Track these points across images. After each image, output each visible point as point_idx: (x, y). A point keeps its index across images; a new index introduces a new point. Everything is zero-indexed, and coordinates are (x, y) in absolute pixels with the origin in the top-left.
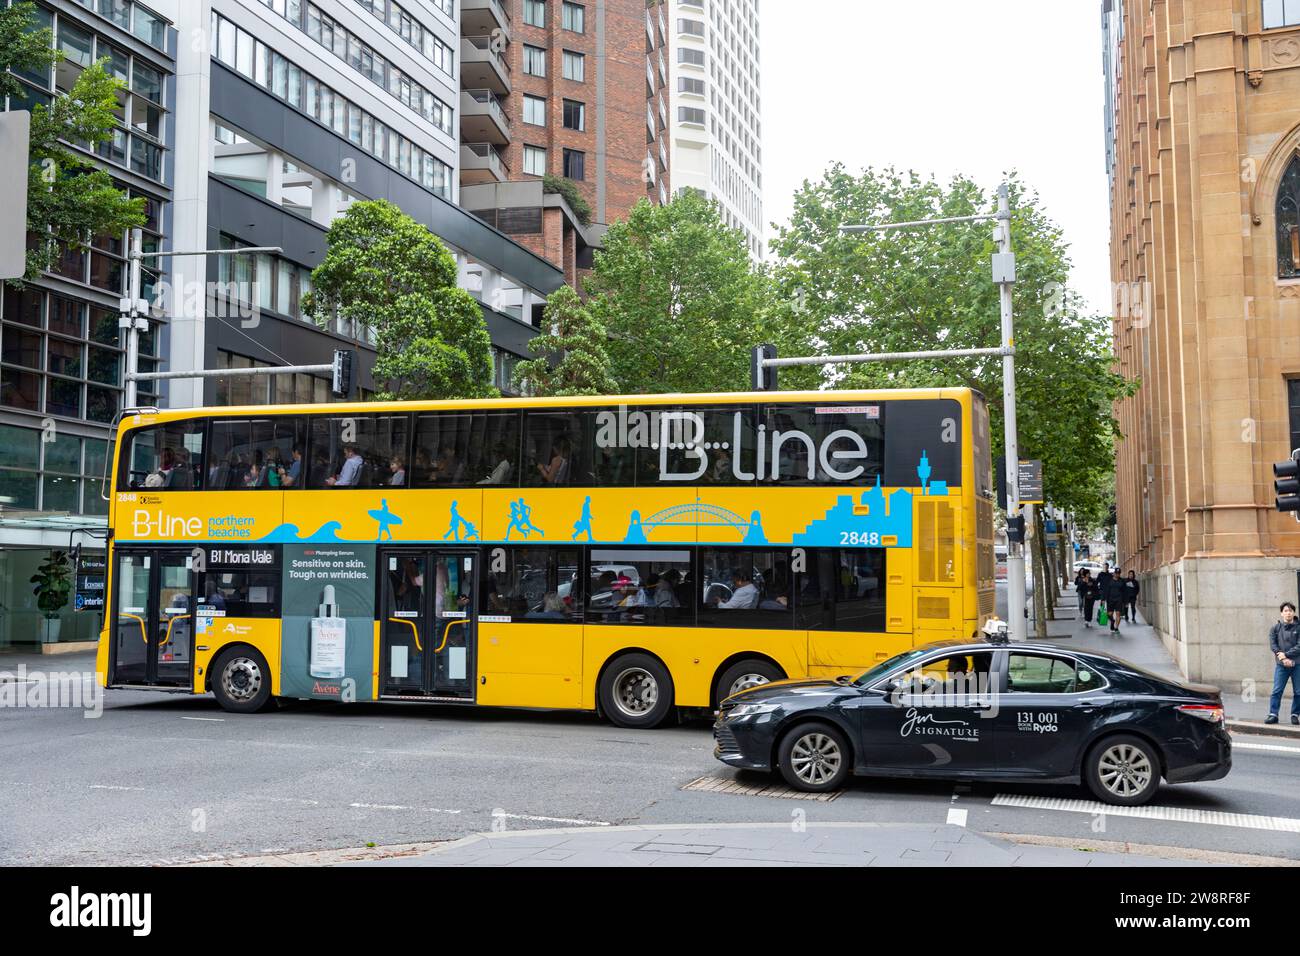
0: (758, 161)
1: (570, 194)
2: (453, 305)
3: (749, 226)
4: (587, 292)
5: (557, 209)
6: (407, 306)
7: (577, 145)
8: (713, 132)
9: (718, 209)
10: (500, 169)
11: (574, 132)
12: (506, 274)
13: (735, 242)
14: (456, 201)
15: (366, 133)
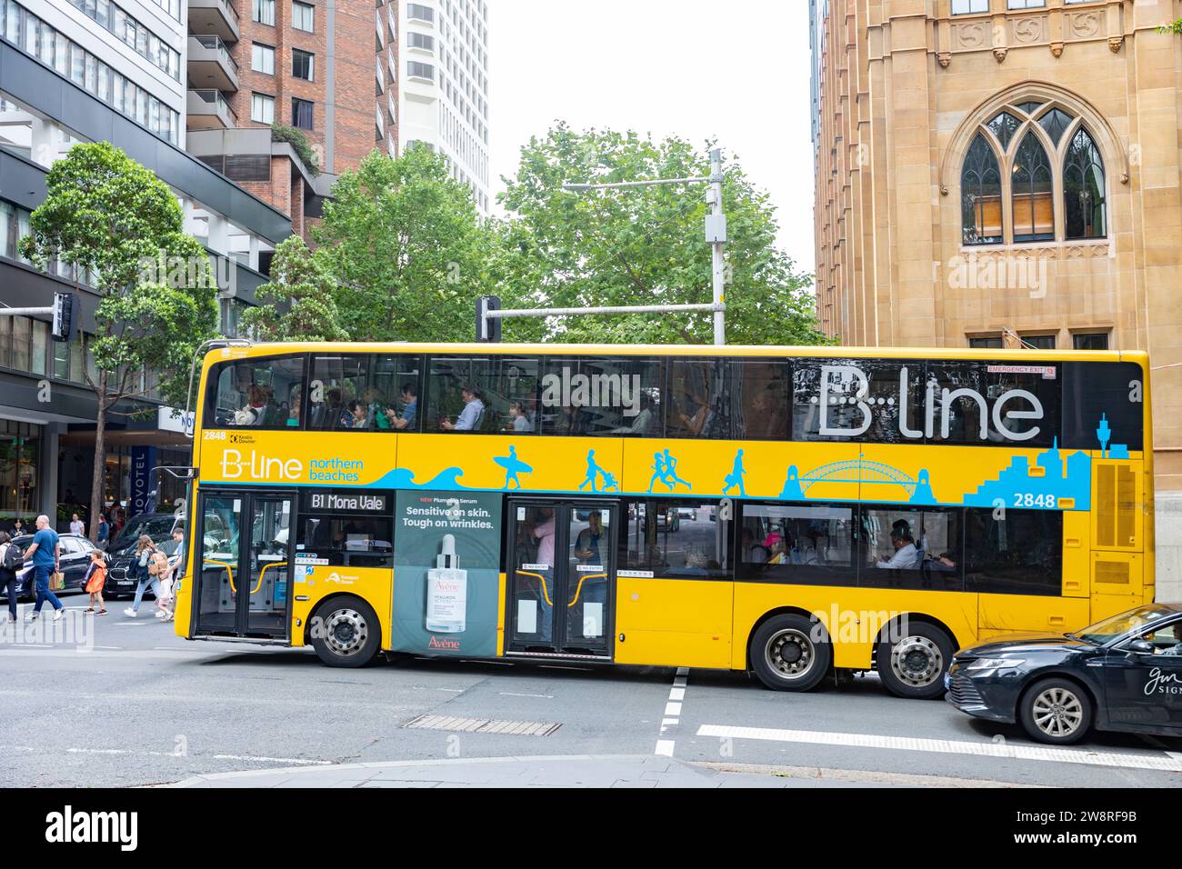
0: (485, 117)
1: (299, 142)
2: (180, 250)
3: (475, 180)
4: (314, 241)
5: (286, 157)
6: (135, 248)
7: (306, 94)
8: (441, 87)
9: (446, 162)
10: (228, 116)
11: (304, 82)
12: (233, 222)
13: (462, 195)
14: (182, 147)
15: (89, 74)
